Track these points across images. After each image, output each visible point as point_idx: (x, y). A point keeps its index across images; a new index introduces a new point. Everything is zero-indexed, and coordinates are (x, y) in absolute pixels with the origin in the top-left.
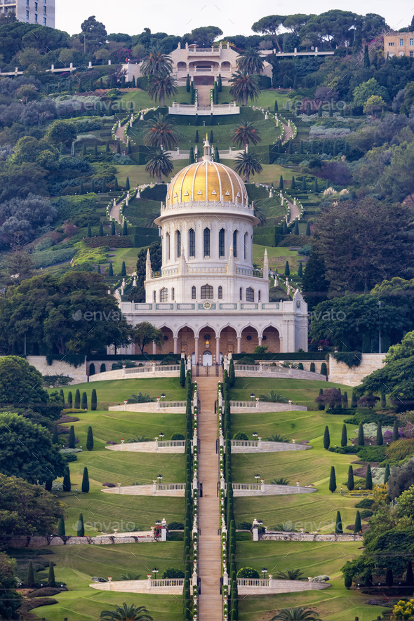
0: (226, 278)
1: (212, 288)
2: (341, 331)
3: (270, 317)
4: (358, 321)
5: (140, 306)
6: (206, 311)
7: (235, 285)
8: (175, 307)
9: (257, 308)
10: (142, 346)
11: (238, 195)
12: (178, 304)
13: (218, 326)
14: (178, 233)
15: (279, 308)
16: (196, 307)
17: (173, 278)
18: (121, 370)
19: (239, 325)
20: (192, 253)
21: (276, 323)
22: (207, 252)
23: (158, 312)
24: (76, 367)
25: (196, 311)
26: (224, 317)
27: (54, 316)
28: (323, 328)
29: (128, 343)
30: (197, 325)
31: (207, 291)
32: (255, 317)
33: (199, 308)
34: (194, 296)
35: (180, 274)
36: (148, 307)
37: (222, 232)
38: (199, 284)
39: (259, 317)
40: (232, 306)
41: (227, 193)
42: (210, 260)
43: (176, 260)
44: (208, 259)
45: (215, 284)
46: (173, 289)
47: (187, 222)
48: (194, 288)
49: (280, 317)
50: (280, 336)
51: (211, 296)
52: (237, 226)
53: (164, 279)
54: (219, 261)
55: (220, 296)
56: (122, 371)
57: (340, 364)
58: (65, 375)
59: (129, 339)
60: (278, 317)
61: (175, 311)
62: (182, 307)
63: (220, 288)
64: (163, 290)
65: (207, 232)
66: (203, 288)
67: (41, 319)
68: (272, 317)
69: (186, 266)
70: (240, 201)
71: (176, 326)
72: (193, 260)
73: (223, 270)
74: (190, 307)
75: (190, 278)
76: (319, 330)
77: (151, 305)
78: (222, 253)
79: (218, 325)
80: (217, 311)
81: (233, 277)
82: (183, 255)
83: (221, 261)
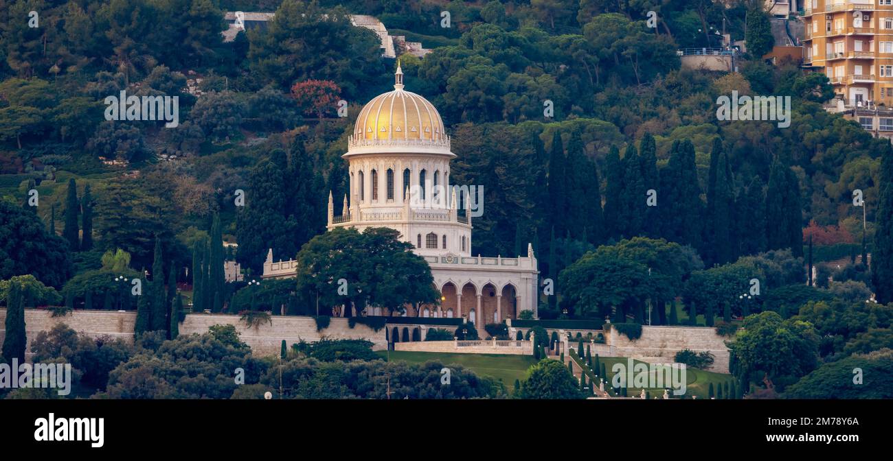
0: (449, 227)
1: (436, 237)
3: (508, 274)
6: (449, 266)
7: (458, 234)
9: (497, 264)
15: (517, 265)
16: (440, 260)
17: (395, 224)
18: (452, 342)
19: (480, 282)
21: (514, 280)
24: (376, 331)
25: (439, 265)
26: (466, 272)
30: (441, 281)
31: (431, 237)
32: (495, 273)
33: (442, 262)
34: (419, 245)
35: (405, 220)
37: (436, 173)
38: (425, 231)
39: (499, 274)
40: (473, 261)
45: (440, 232)
48: (419, 236)
49: (519, 274)
50: (518, 295)
51: (435, 246)
55: (445, 247)
56: (455, 343)
57: (622, 336)
58: (366, 340)
60: (516, 274)
63: (444, 237)
65: (423, 173)
66: (428, 236)
68: (512, 274)
69: (411, 212)
73: (447, 217)
74: (434, 260)
75: (416, 226)
79: (460, 281)
80: (460, 266)
81: (457, 226)
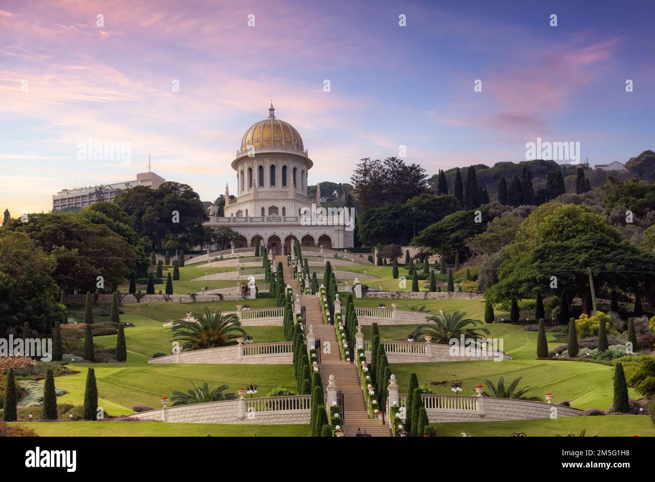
0: (288, 201)
1: (277, 208)
2: (384, 229)
3: (323, 228)
4: (397, 221)
5: (221, 219)
6: (273, 223)
7: (295, 206)
8: (249, 220)
10: (222, 246)
11: (296, 142)
12: (251, 218)
13: (282, 234)
14: (250, 170)
16: (266, 220)
17: (246, 202)
18: (205, 255)
19: (300, 234)
20: (261, 183)
21: (329, 232)
22: (273, 183)
23: (235, 223)
25: (266, 223)
26: (287, 228)
27: (150, 212)
28: (369, 228)
29: (211, 244)
30: (266, 234)
31: (273, 209)
33: (268, 221)
34: (263, 214)
35: (252, 198)
36: (227, 220)
37: (285, 168)
38: (267, 205)
39: (315, 228)
40: (294, 219)
41: (288, 140)
42: (275, 189)
43: (248, 191)
44: (273, 189)
45: (280, 205)
46: (247, 211)
47: (258, 161)
48: (263, 209)
49: (332, 227)
50: (332, 242)
51: (277, 213)
52: (296, 165)
53: (240, 204)
54: (283, 190)
55: (284, 214)
59: (213, 240)
60: (330, 227)
61: (249, 223)
62: (254, 220)
63: (284, 209)
64: (239, 212)
65: (273, 168)
66: (270, 208)
67: (140, 215)
68: (326, 228)
69: (256, 193)
70: (298, 147)
71: (249, 234)
72: (262, 189)
73: (286, 194)
74: (261, 220)
75: (260, 201)
76: (365, 230)
77: (230, 218)
78: (284, 183)
80: (282, 222)
81: (294, 200)
82: (254, 184)
83: (284, 190)
